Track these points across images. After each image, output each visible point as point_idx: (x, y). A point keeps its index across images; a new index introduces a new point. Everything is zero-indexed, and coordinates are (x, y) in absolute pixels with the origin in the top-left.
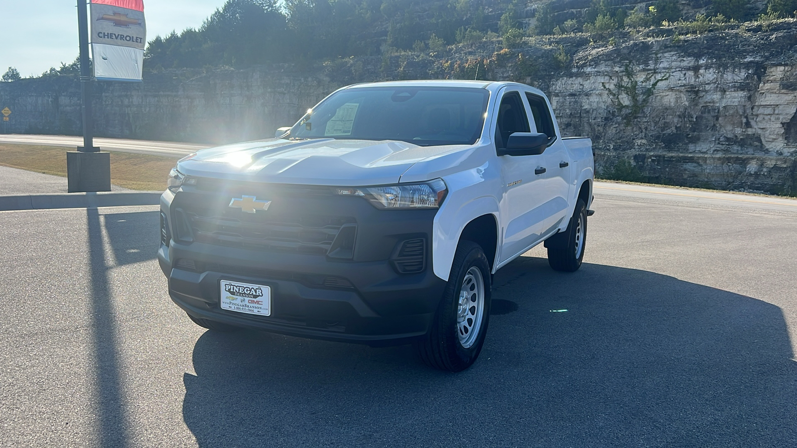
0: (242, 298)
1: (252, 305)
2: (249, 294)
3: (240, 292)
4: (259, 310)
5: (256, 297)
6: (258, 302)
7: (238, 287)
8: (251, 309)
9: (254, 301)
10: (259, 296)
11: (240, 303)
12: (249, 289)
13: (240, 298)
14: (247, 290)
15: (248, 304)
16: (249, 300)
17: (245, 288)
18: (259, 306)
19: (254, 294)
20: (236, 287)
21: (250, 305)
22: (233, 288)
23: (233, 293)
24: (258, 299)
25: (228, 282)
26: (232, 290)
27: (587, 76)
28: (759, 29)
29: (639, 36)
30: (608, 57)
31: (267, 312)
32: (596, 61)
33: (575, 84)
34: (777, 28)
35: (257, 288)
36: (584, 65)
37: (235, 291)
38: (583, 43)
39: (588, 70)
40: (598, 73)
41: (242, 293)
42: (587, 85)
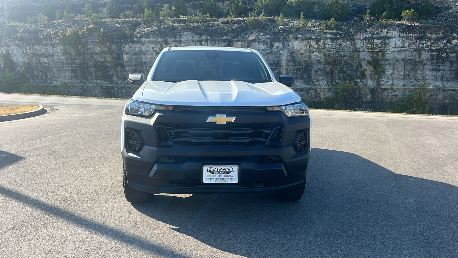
0: (220, 175)
1: (226, 178)
2: (224, 171)
3: (218, 171)
4: (231, 180)
5: (229, 173)
6: (230, 176)
7: (217, 169)
8: (226, 180)
9: (228, 175)
10: (231, 172)
11: (218, 178)
12: (224, 169)
13: (218, 175)
14: (223, 169)
15: (223, 178)
16: (224, 175)
17: (221, 169)
18: (231, 178)
19: (228, 171)
20: (215, 168)
21: (225, 178)
22: (213, 169)
23: (213, 173)
24: (230, 174)
25: (209, 166)
26: (212, 171)
27: (143, 43)
28: (227, 23)
29: (169, 22)
30: (154, 33)
31: (236, 181)
32: (147, 35)
33: (137, 47)
34: (235, 23)
35: (230, 167)
36: (141, 37)
37: (214, 171)
38: (138, 24)
39: (144, 39)
40: (149, 42)
41: (220, 172)
42: (144, 48)
